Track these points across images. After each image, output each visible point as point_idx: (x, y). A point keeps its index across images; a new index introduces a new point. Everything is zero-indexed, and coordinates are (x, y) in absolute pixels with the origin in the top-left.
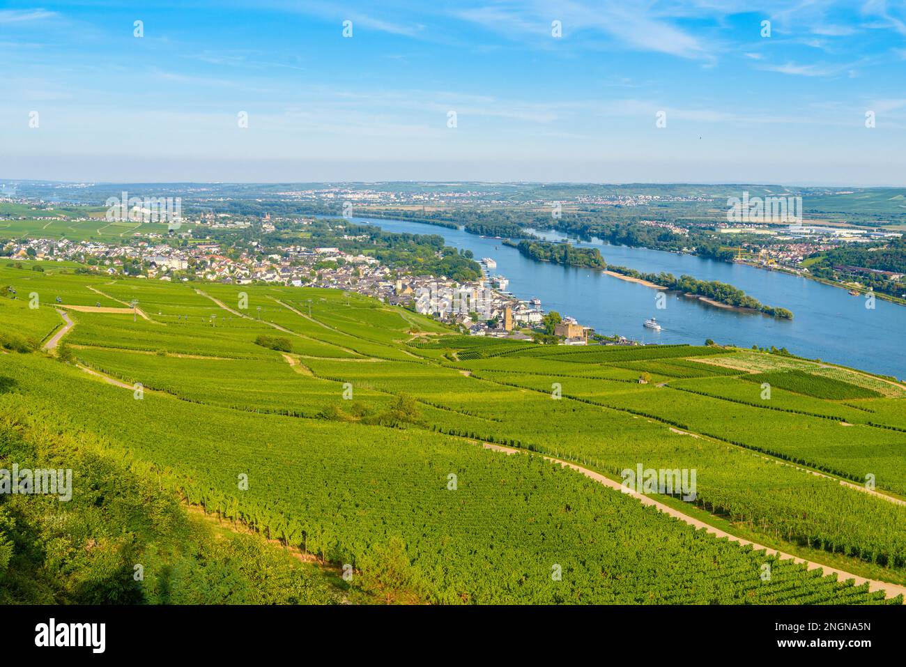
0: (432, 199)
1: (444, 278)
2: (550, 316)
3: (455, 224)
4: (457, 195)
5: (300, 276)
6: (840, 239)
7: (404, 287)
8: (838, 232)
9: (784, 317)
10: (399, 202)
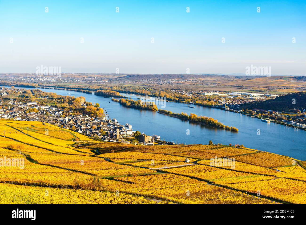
0: (79, 80)
1: (87, 116)
2: (136, 132)
3: (90, 92)
4: (90, 79)
5: (20, 115)
6: (253, 97)
7: (70, 120)
8: (253, 94)
9: (234, 131)
10: (63, 82)
